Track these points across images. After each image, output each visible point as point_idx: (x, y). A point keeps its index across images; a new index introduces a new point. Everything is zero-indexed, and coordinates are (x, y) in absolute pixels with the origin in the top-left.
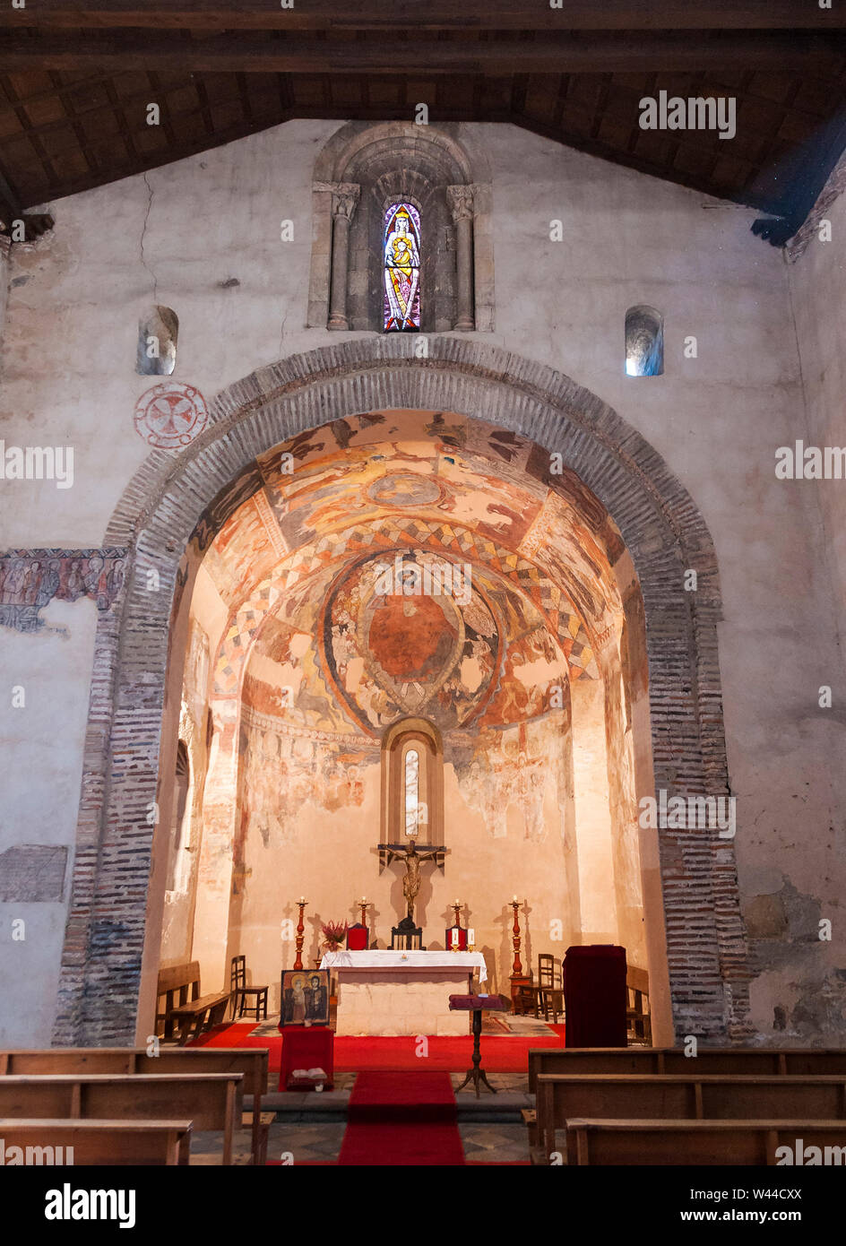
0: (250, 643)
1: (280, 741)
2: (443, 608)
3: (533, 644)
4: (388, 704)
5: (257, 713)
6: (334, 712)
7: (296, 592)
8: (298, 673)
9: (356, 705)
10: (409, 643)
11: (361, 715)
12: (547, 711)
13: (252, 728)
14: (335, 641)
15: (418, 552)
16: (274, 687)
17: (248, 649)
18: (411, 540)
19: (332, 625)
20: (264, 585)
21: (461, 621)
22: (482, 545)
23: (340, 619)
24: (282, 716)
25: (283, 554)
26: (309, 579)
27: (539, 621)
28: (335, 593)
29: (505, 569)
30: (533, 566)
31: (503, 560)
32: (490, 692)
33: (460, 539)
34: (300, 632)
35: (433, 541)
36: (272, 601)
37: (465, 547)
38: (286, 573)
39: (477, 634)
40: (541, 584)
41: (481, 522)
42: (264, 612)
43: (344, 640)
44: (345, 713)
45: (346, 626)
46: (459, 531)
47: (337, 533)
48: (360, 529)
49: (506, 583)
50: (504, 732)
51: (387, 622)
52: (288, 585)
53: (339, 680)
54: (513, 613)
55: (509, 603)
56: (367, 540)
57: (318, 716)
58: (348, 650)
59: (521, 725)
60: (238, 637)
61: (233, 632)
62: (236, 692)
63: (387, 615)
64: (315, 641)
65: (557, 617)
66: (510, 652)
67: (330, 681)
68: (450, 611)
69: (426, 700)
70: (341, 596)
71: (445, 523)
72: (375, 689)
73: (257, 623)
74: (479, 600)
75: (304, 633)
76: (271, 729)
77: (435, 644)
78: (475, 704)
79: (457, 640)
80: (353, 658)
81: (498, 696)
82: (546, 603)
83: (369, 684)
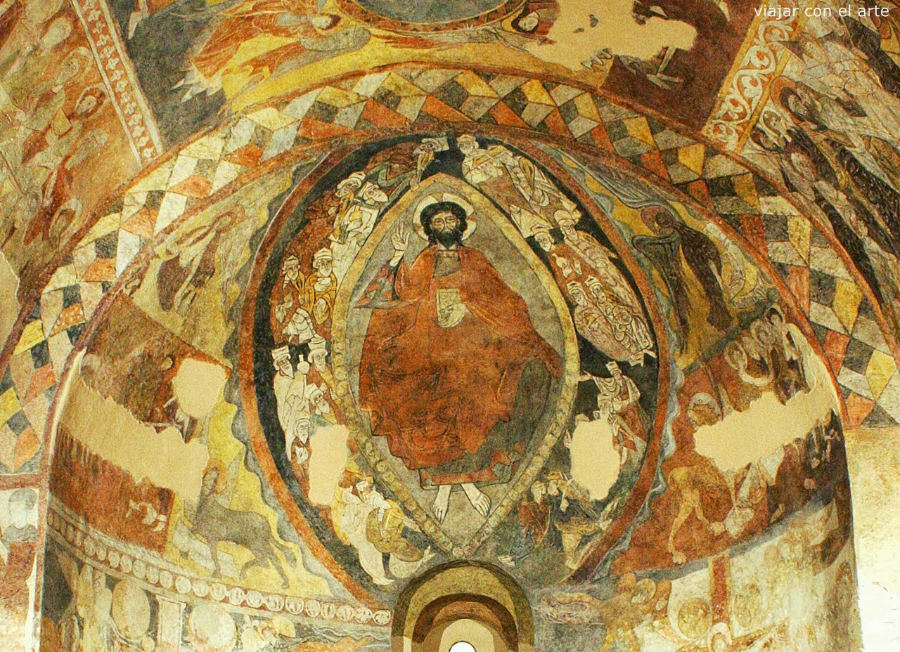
0: (70, 359)
1: (155, 606)
2: (526, 298)
3: (742, 364)
4: (405, 532)
5: (97, 534)
6: (282, 548)
7: (179, 242)
8: (196, 455)
9: (334, 534)
10: (450, 392)
11: (346, 558)
12: (779, 520)
13: (81, 565)
14: (281, 385)
15: (468, 146)
16: (138, 481)
17: (67, 370)
18: (451, 114)
19: (271, 344)
20: (102, 228)
21: (570, 333)
22: (619, 123)
23: (291, 329)
24: (161, 549)
25: (148, 153)
26: (210, 212)
27: (761, 296)
28: (276, 263)
29: (677, 175)
30: (741, 169)
31: (670, 156)
32: (639, 494)
33: (568, 111)
34: (199, 355)
35: (503, 116)
36: (122, 261)
37: (580, 127)
38: (155, 199)
39: (605, 359)
40: (765, 210)
41: (617, 58)
42: (105, 287)
43: (300, 381)
44: (308, 552)
45: (304, 349)
46: (564, 94)
47: (276, 106)
48: (327, 94)
49: (681, 210)
50: (676, 583)
51: (402, 341)
52: (161, 224)
53: (293, 477)
54: (695, 290)
55: (685, 266)
56: (347, 119)
57: (246, 555)
58: (312, 408)
59: (716, 563)
60: (44, 344)
61: (32, 336)
62: (36, 471)
63: (399, 323)
64: (233, 380)
65: (806, 283)
66: (685, 394)
67: (272, 477)
68: (544, 308)
69: (493, 522)
70: (291, 271)
71: (530, 77)
72: (376, 499)
73: (88, 313)
74: (613, 271)
75: (210, 359)
76: (131, 573)
77: (511, 393)
78: (604, 525)
79: (559, 379)
80: (323, 424)
81: (659, 503)
82: (779, 251)
83: (361, 487)
